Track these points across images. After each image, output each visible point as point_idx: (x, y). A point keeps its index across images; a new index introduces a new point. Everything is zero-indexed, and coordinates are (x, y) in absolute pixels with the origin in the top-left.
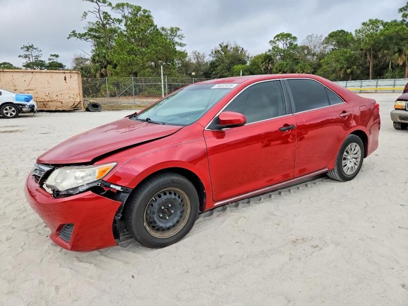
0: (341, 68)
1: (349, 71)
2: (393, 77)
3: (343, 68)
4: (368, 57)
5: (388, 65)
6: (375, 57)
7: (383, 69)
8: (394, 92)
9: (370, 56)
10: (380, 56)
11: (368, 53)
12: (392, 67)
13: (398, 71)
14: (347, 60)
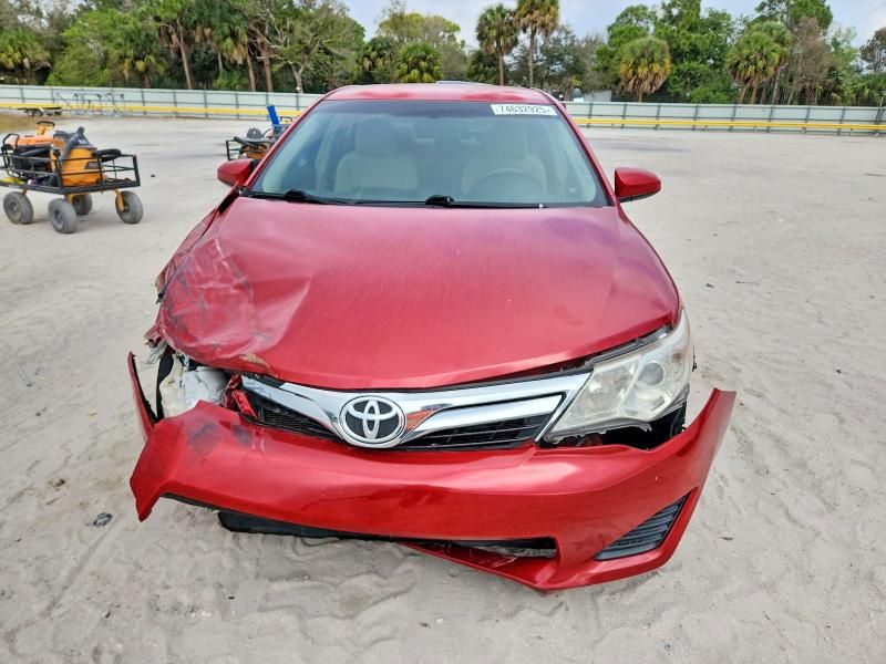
0: (122, 58)
1: (140, 65)
2: (230, 88)
3: (126, 57)
4: (174, 37)
5: (216, 61)
6: (188, 40)
7: (208, 70)
8: (238, 117)
9: (179, 37)
10: (198, 39)
11: (171, 29)
12: (224, 66)
13: (236, 75)
14: (132, 41)
